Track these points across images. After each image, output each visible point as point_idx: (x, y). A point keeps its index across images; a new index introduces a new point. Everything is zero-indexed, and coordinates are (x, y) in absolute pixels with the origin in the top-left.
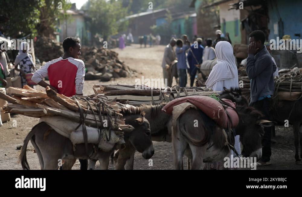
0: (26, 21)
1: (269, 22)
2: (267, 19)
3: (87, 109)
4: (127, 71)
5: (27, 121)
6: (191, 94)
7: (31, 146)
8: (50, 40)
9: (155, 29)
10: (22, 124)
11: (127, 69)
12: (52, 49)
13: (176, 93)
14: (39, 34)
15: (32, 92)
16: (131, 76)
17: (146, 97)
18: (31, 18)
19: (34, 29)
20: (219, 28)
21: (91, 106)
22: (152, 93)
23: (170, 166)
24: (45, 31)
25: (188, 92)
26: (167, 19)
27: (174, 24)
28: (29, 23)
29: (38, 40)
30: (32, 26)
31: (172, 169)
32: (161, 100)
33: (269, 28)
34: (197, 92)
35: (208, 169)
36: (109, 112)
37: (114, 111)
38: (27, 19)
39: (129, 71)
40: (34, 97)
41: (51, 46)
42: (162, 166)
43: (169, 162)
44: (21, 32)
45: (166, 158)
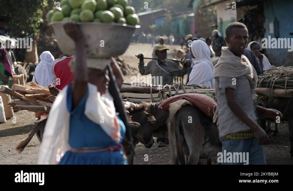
0: (30, 21)
1: (265, 21)
2: (263, 18)
4: (127, 69)
5: (31, 118)
6: (190, 92)
7: (34, 142)
8: (52, 39)
9: (154, 28)
10: (26, 120)
11: (127, 67)
12: (55, 47)
13: (175, 90)
14: (42, 33)
15: (36, 89)
16: (131, 74)
17: (145, 94)
18: (34, 18)
19: (37, 28)
20: (216, 27)
22: (151, 91)
23: (169, 161)
24: (48, 30)
25: (187, 90)
26: (166, 18)
27: (173, 24)
28: (32, 22)
29: (41, 39)
30: (35, 25)
31: (171, 164)
32: (160, 97)
33: (265, 27)
34: (195, 90)
35: (204, 164)
38: (30, 18)
39: (129, 70)
40: (38, 94)
41: (53, 45)
42: (161, 161)
43: (168, 157)
44: (24, 31)
45: (164, 153)
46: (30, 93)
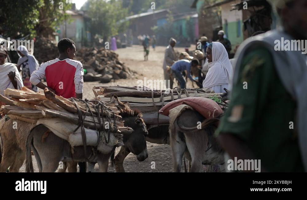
0: (25, 21)
1: (271, 22)
3: (86, 110)
4: (127, 72)
6: (193, 96)
8: (49, 41)
9: (156, 29)
11: (127, 70)
12: (51, 49)
13: (177, 94)
14: (38, 35)
15: (30, 94)
16: (131, 77)
17: (146, 98)
18: (30, 19)
19: (33, 30)
20: (221, 28)
21: (90, 107)
22: (153, 95)
23: (171, 169)
24: (44, 32)
25: (189, 94)
26: (168, 19)
27: (175, 25)
28: (27, 23)
29: (37, 41)
30: (30, 26)
31: (173, 172)
34: (199, 94)
36: (108, 114)
37: (113, 113)
38: (26, 19)
39: (129, 73)
40: (32, 99)
41: (50, 47)
42: (163, 168)
43: (170, 165)
44: (20, 32)
45: (166, 161)
46: (24, 98)
